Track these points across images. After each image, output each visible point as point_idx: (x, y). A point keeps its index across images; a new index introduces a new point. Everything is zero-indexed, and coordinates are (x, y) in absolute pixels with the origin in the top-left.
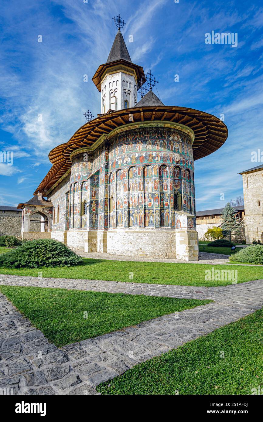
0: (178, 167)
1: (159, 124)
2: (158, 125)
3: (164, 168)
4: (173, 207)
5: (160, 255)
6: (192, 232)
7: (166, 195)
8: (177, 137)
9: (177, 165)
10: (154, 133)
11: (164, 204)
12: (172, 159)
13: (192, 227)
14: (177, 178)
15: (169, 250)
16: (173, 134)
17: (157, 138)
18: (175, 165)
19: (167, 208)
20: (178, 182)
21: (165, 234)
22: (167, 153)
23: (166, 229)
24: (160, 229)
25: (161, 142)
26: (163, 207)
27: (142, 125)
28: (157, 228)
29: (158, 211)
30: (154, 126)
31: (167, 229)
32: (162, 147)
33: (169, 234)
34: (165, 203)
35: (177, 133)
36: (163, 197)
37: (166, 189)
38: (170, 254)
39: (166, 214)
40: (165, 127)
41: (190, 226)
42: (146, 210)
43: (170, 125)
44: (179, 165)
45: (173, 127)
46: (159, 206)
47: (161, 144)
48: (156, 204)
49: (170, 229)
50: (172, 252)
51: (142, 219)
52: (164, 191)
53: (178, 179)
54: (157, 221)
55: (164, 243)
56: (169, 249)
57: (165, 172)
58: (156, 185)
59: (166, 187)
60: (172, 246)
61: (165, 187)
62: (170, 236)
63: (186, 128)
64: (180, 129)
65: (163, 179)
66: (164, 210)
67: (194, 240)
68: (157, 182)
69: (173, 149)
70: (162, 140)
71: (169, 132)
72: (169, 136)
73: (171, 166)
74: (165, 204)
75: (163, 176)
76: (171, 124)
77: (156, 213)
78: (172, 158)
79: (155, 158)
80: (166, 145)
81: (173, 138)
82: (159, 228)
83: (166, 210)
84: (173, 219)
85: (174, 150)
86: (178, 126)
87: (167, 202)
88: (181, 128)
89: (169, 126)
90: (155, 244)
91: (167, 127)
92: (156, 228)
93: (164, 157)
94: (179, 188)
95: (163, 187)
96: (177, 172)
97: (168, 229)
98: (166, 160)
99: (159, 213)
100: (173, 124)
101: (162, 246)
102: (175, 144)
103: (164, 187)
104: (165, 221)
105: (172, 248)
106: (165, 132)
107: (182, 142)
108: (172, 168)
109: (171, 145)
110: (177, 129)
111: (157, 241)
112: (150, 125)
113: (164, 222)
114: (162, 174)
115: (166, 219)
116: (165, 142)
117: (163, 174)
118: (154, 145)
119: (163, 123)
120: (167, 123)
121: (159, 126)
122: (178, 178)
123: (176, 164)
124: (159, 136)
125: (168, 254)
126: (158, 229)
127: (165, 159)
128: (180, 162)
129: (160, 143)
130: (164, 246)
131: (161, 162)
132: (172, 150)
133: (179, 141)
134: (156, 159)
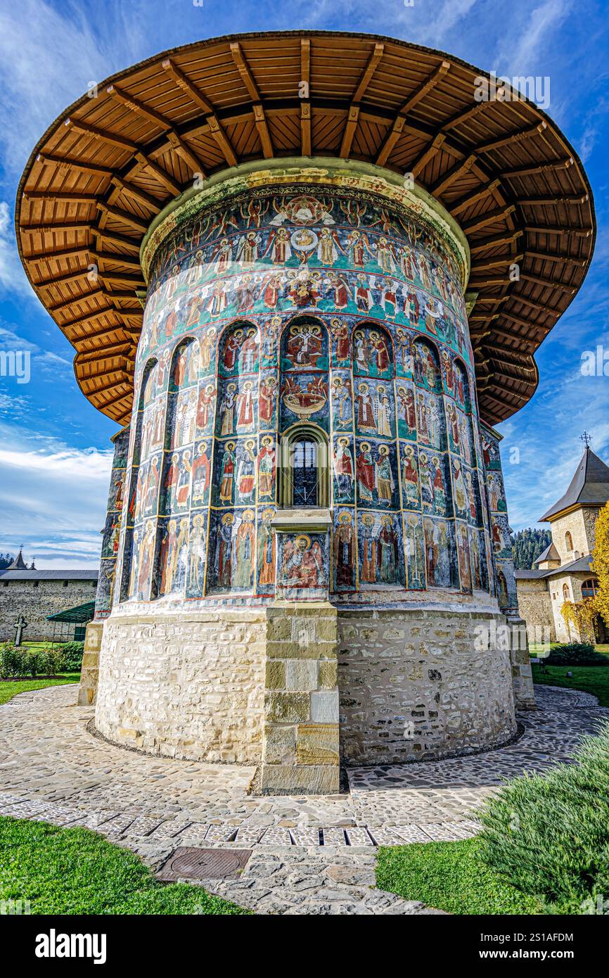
0: (308, 320)
1: (226, 183)
2: (226, 189)
3: (245, 335)
4: (269, 493)
5: (190, 738)
6: (301, 611)
7: (245, 445)
8: (310, 208)
9: (301, 312)
10: (215, 221)
11: (234, 484)
12: (277, 294)
13: (307, 586)
14: (309, 367)
15: (231, 712)
16: (290, 204)
17: (222, 235)
18: (288, 313)
19: (247, 501)
20: (315, 383)
21: (218, 627)
22: (256, 274)
23: (230, 602)
24: (202, 603)
25: (235, 242)
26: (229, 498)
27: (181, 210)
28: (192, 597)
29: (200, 519)
30: (217, 197)
31: (234, 601)
32: (238, 260)
33: (237, 627)
34: (239, 479)
35: (310, 194)
36: (235, 455)
37: (247, 417)
38: (239, 735)
39: (241, 529)
40: (255, 185)
41: (294, 581)
42: (171, 522)
43: (269, 171)
44: (312, 309)
45: (286, 178)
46: (206, 498)
47: (234, 248)
48: (197, 487)
49: (248, 601)
50: (250, 722)
51: (148, 559)
52: (238, 427)
53: (317, 369)
54: (196, 565)
55: (212, 675)
56: (234, 704)
57: (250, 351)
58: (202, 409)
59: (247, 409)
60: (250, 691)
61: (243, 411)
62: (238, 637)
63: (352, 169)
64: (321, 181)
65: (237, 382)
66: (232, 511)
67: (315, 662)
68: (207, 396)
69: (288, 255)
70: (241, 235)
71: (270, 199)
72: (271, 214)
73: (270, 321)
74: (238, 483)
75: (240, 368)
76: (272, 168)
77: (194, 531)
78: (277, 290)
79: (207, 306)
80: (255, 248)
81: (290, 216)
82: (199, 598)
83: (242, 511)
84: (266, 549)
85: (293, 257)
86: (308, 166)
87: (250, 473)
88: (325, 172)
89: (268, 176)
90: (174, 677)
91: (261, 183)
92: (190, 597)
93: (240, 293)
94: (320, 406)
95: (235, 414)
96: (312, 340)
97: (239, 602)
98: (248, 301)
99: (204, 527)
100: (282, 167)
101: (201, 688)
102: (299, 236)
103: (239, 411)
104: (234, 561)
105: (250, 705)
106: (256, 204)
107: (338, 222)
108: (273, 329)
109: (279, 242)
110: (310, 180)
111: (184, 665)
112: (204, 199)
113: (229, 565)
114: (237, 360)
115: (241, 554)
116: (252, 238)
117: (241, 360)
118: (208, 260)
119: (239, 174)
120: (255, 170)
121: (232, 190)
122: (315, 365)
123: (295, 308)
124: (230, 223)
125: (225, 735)
126: (194, 604)
127: (244, 300)
128: (318, 299)
129: (232, 247)
130: (210, 688)
131: (230, 316)
132: (278, 259)
133: (321, 221)
134: (210, 309)
